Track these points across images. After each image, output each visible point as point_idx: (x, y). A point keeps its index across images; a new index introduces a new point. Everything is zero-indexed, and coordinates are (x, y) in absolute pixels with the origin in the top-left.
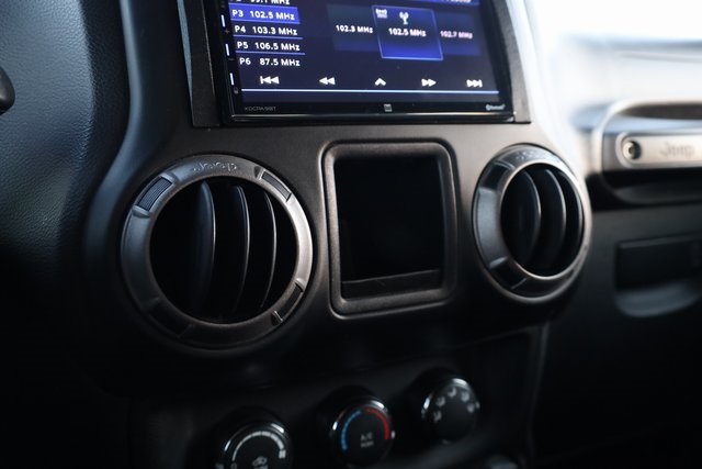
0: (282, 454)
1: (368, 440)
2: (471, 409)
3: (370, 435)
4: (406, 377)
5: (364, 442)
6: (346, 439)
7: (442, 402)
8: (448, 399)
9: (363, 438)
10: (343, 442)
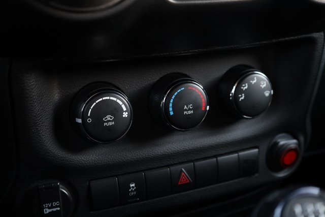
0: (125, 115)
1: (190, 109)
2: (267, 94)
3: (190, 106)
4: (219, 70)
5: (186, 110)
6: (173, 107)
7: (245, 87)
8: (250, 85)
9: (185, 107)
10: (171, 109)
